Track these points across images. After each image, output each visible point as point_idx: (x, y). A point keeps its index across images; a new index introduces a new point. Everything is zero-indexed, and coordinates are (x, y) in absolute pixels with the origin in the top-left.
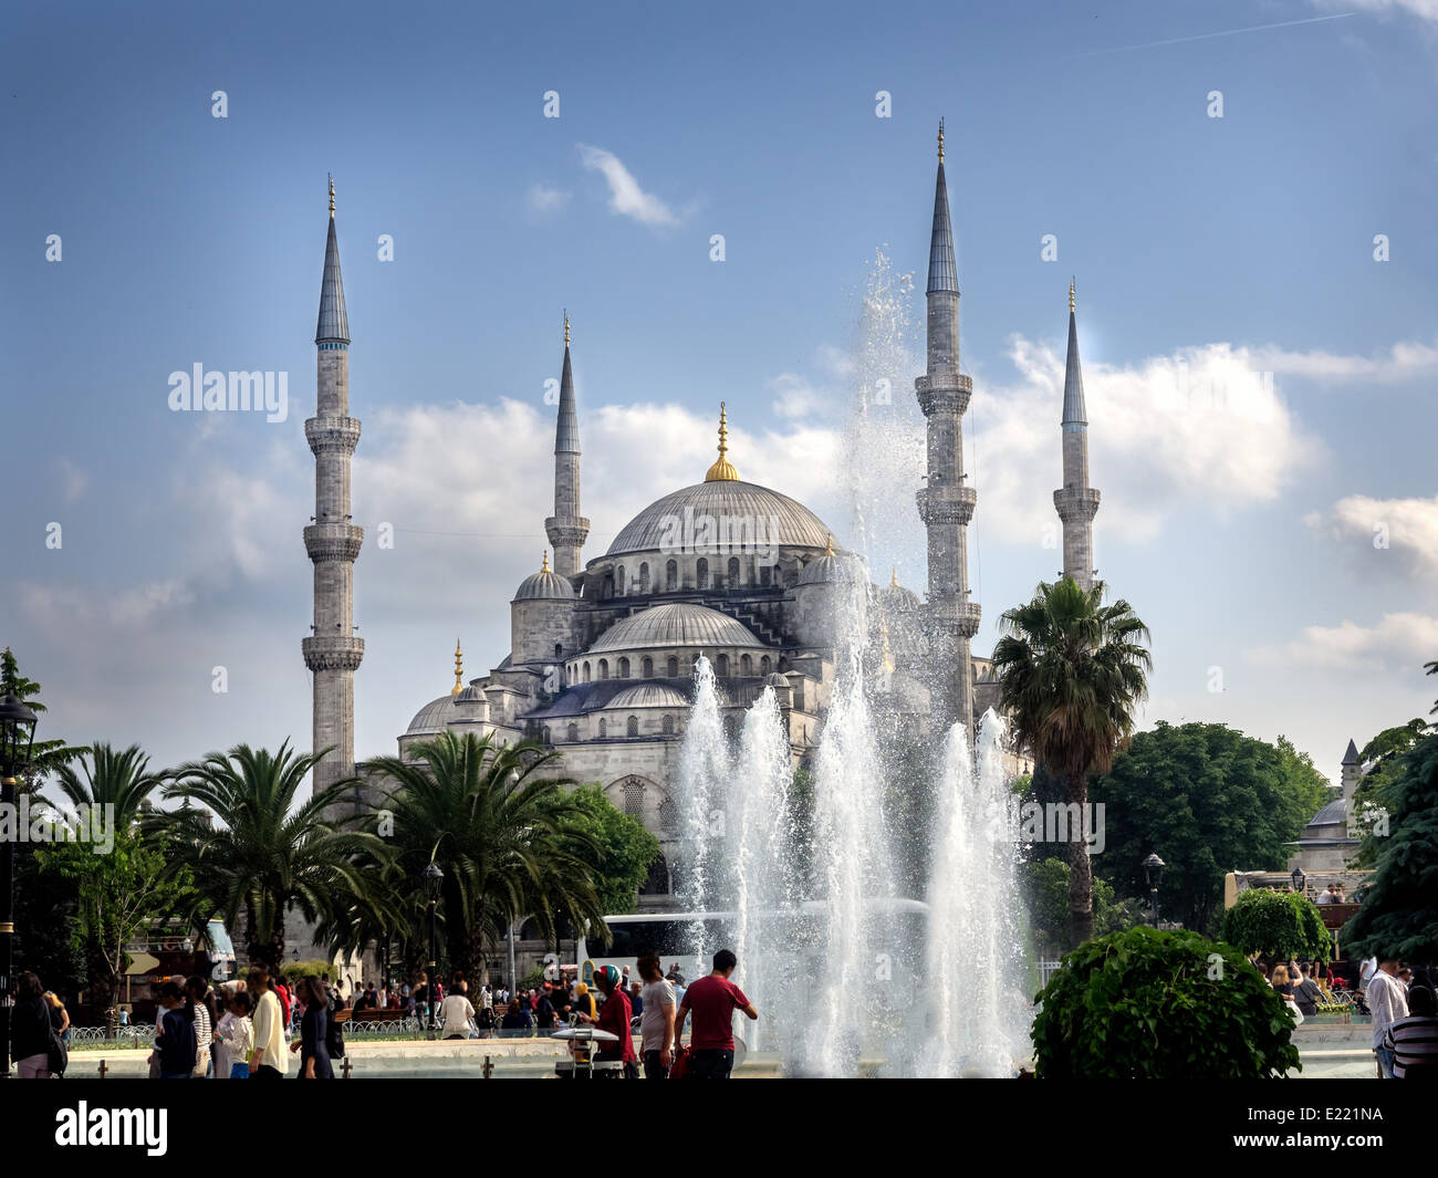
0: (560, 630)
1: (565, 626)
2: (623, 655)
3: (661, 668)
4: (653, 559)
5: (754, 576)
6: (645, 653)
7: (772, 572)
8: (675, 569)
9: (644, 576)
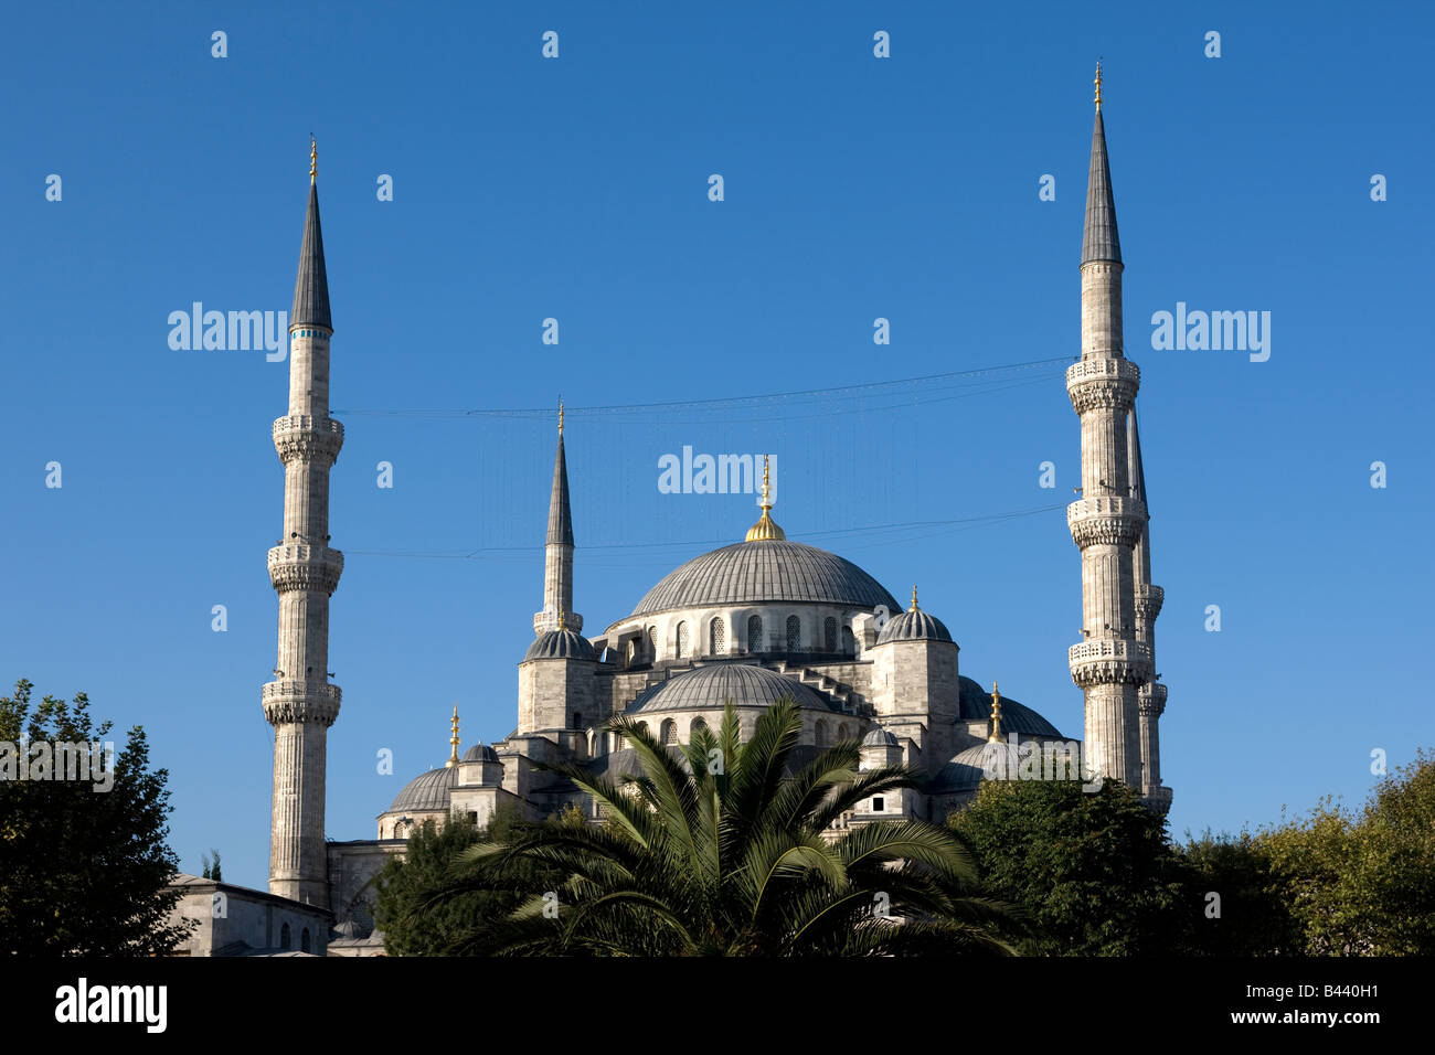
0: (581, 696)
1: (586, 691)
4: (694, 617)
5: (818, 639)
6: (697, 714)
7: (840, 635)
8: (721, 628)
9: (682, 636)
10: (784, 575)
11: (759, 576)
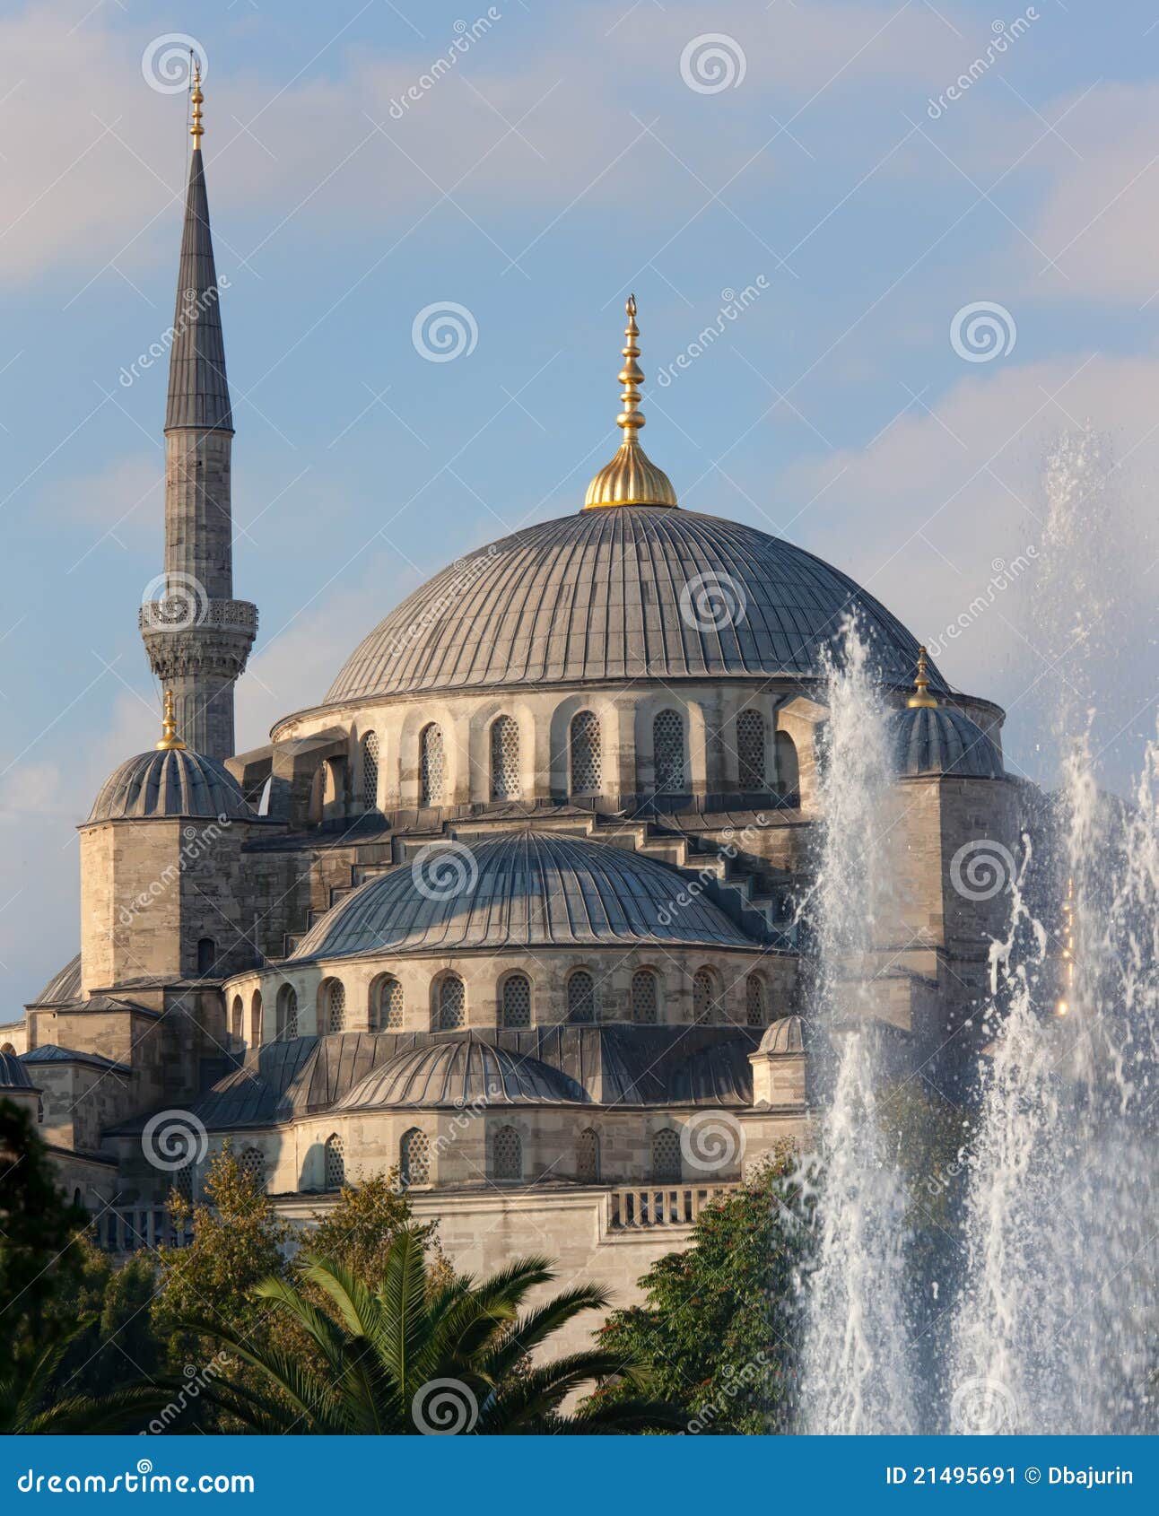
2: (387, 967)
4: (454, 715)
5: (723, 761)
6: (443, 964)
7: (770, 750)
8: (514, 740)
9: (432, 757)
10: (653, 611)
11: (599, 613)
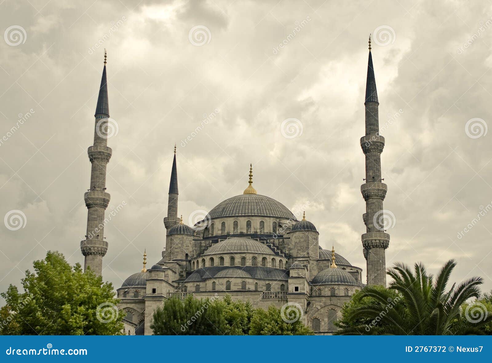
0: (188, 248)
1: (190, 246)
2: (221, 256)
3: (239, 262)
5: (270, 229)
8: (237, 225)
9: (223, 227)
10: (258, 207)
11: (250, 207)
